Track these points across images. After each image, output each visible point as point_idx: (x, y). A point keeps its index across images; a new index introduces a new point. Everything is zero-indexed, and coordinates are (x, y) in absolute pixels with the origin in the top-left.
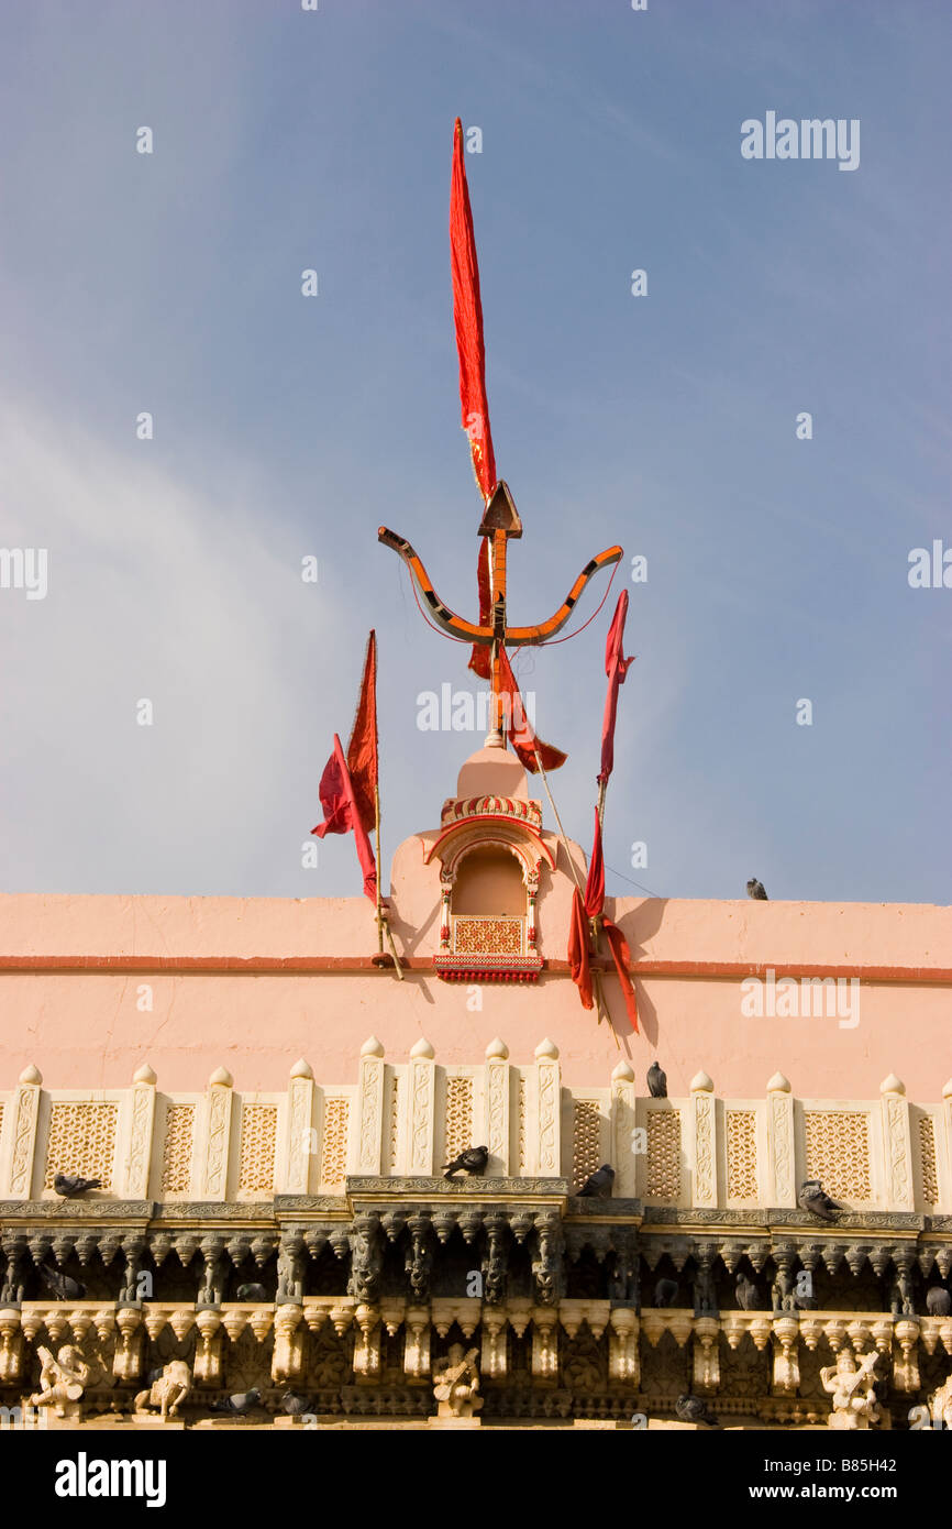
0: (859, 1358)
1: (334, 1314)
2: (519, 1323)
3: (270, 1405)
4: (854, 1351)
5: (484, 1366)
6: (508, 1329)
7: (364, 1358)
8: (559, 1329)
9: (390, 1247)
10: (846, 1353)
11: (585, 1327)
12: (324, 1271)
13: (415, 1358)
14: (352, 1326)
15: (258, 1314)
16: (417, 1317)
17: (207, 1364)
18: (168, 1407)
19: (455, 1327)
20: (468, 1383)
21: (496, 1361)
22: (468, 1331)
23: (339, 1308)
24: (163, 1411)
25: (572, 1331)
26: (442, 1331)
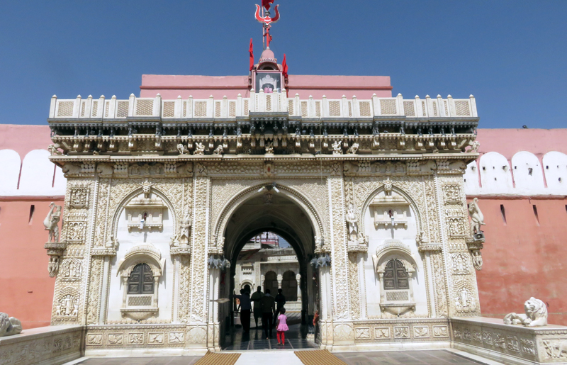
0: (338, 142)
1: (247, 137)
2: (280, 138)
3: (236, 152)
5: (274, 145)
6: (278, 139)
7: (253, 144)
8: (287, 139)
9: (258, 124)
10: (336, 141)
11: (291, 138)
12: (245, 129)
13: (262, 144)
14: (251, 139)
15: (234, 137)
16: (262, 137)
17: (226, 145)
18: (219, 152)
19: (269, 139)
20: (271, 148)
21: (276, 144)
22: (271, 139)
23: (249, 135)
25: (289, 139)
26: (266, 139)
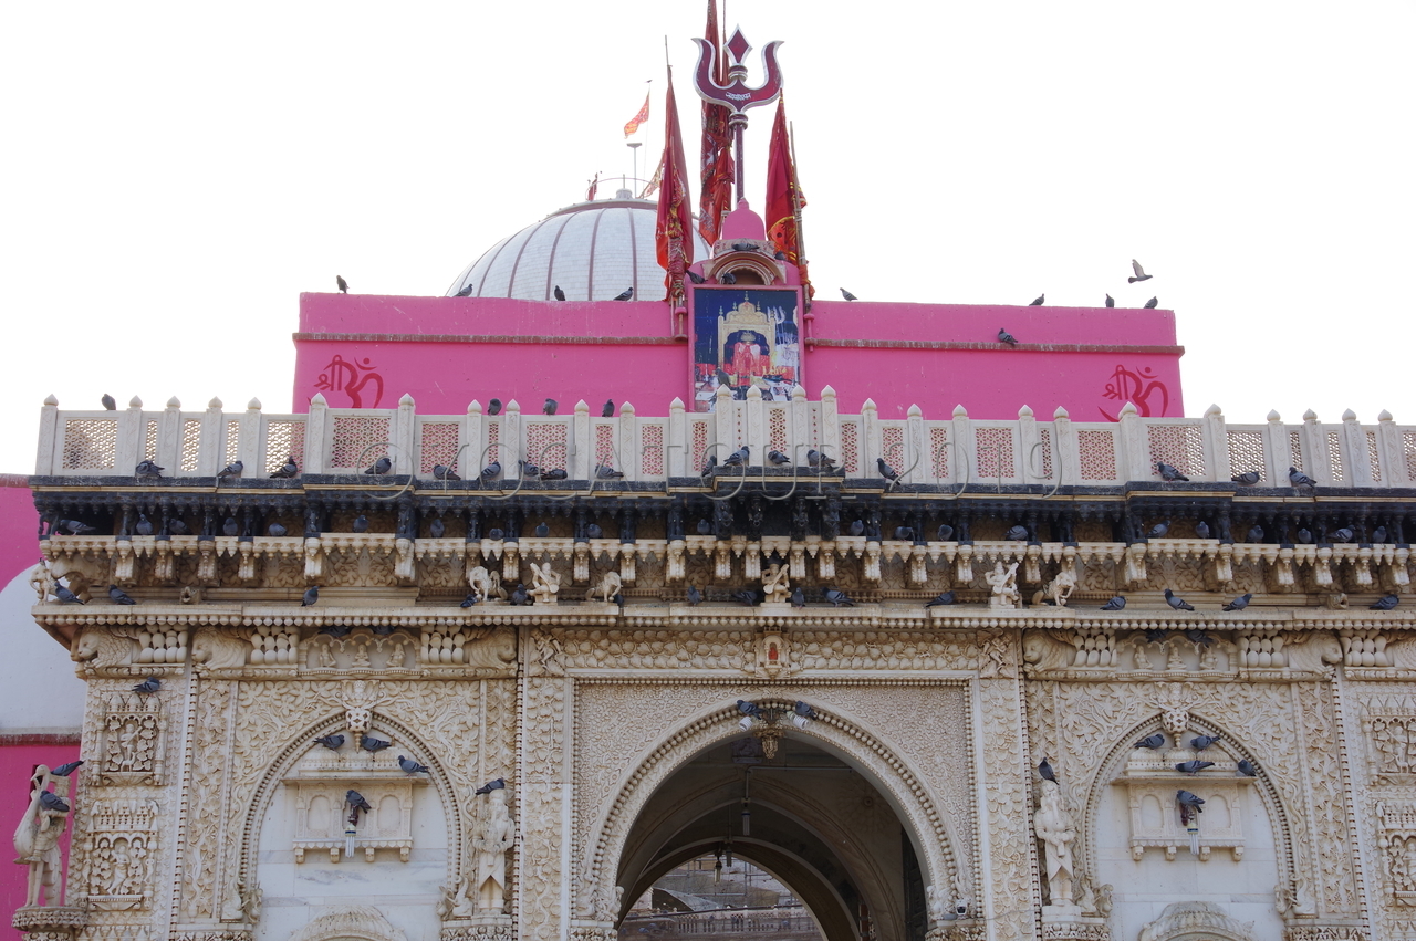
0: (1008, 566)
1: (705, 546)
2: (813, 551)
3: (664, 596)
4: (1004, 562)
5: (793, 574)
6: (807, 554)
7: (723, 570)
8: (836, 553)
9: (740, 505)
10: (999, 563)
11: (851, 552)
13: (752, 570)
14: (715, 552)
15: (659, 545)
16: (754, 547)
17: (629, 573)
18: (609, 596)
19: (775, 553)
20: (782, 584)
21: (798, 570)
22: (783, 555)
23: (709, 542)
24: (606, 599)
25: (844, 554)
26: (768, 554)
